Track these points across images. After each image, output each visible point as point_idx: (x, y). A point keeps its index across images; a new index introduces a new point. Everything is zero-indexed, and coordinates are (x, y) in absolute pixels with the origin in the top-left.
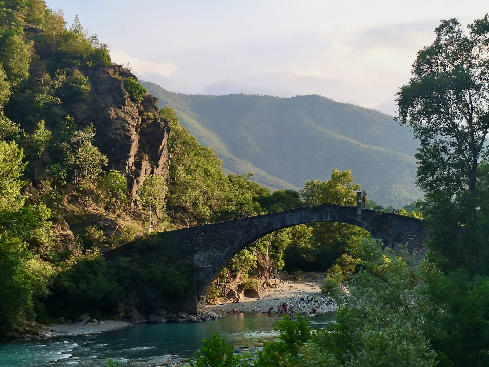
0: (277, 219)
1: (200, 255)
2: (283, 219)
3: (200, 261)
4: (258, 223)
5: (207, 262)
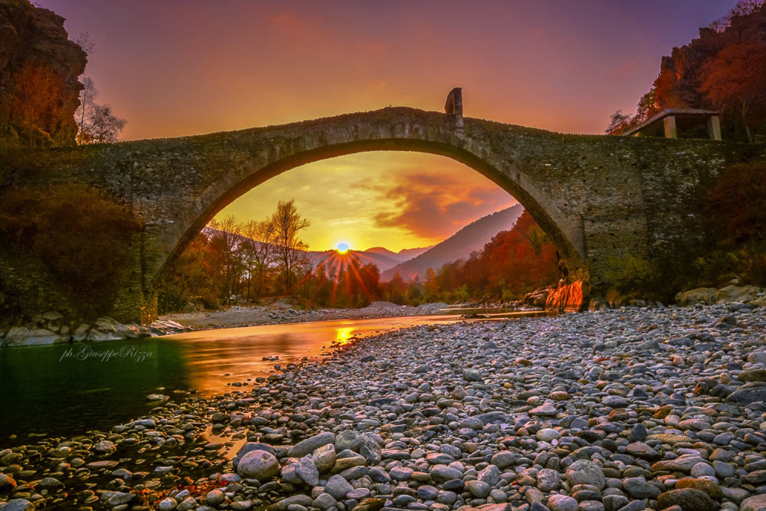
0: (311, 133)
1: (148, 198)
2: (323, 132)
3: (149, 212)
4: (274, 138)
5: (165, 214)
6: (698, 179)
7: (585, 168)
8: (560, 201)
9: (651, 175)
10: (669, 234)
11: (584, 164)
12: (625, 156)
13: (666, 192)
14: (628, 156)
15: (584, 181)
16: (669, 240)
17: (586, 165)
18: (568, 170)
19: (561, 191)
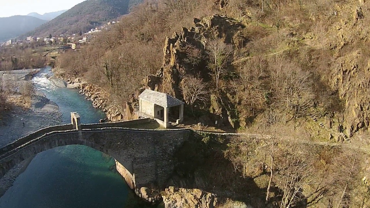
6: (174, 147)
7: (133, 143)
8: (124, 157)
9: (158, 147)
10: (162, 169)
11: (133, 142)
12: (149, 139)
13: (163, 153)
14: (150, 139)
15: (133, 148)
16: (163, 171)
17: (134, 142)
18: (127, 144)
19: (124, 153)
